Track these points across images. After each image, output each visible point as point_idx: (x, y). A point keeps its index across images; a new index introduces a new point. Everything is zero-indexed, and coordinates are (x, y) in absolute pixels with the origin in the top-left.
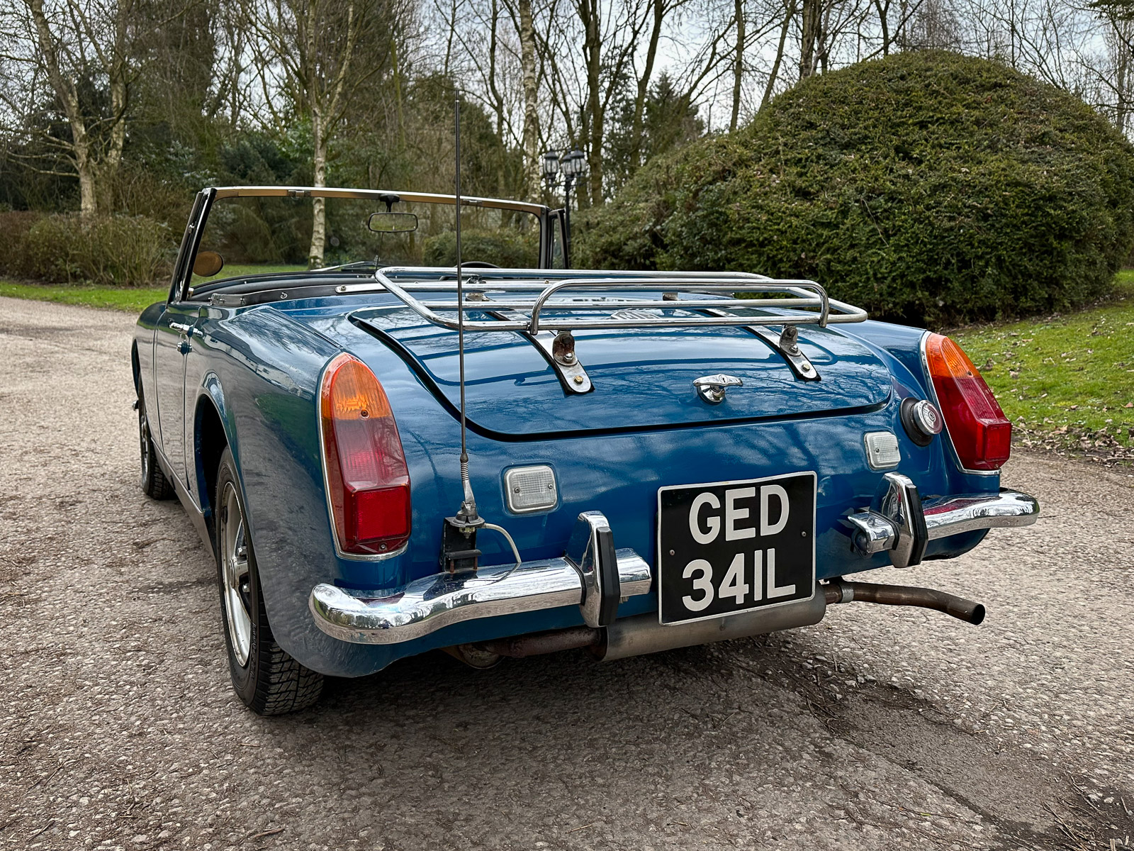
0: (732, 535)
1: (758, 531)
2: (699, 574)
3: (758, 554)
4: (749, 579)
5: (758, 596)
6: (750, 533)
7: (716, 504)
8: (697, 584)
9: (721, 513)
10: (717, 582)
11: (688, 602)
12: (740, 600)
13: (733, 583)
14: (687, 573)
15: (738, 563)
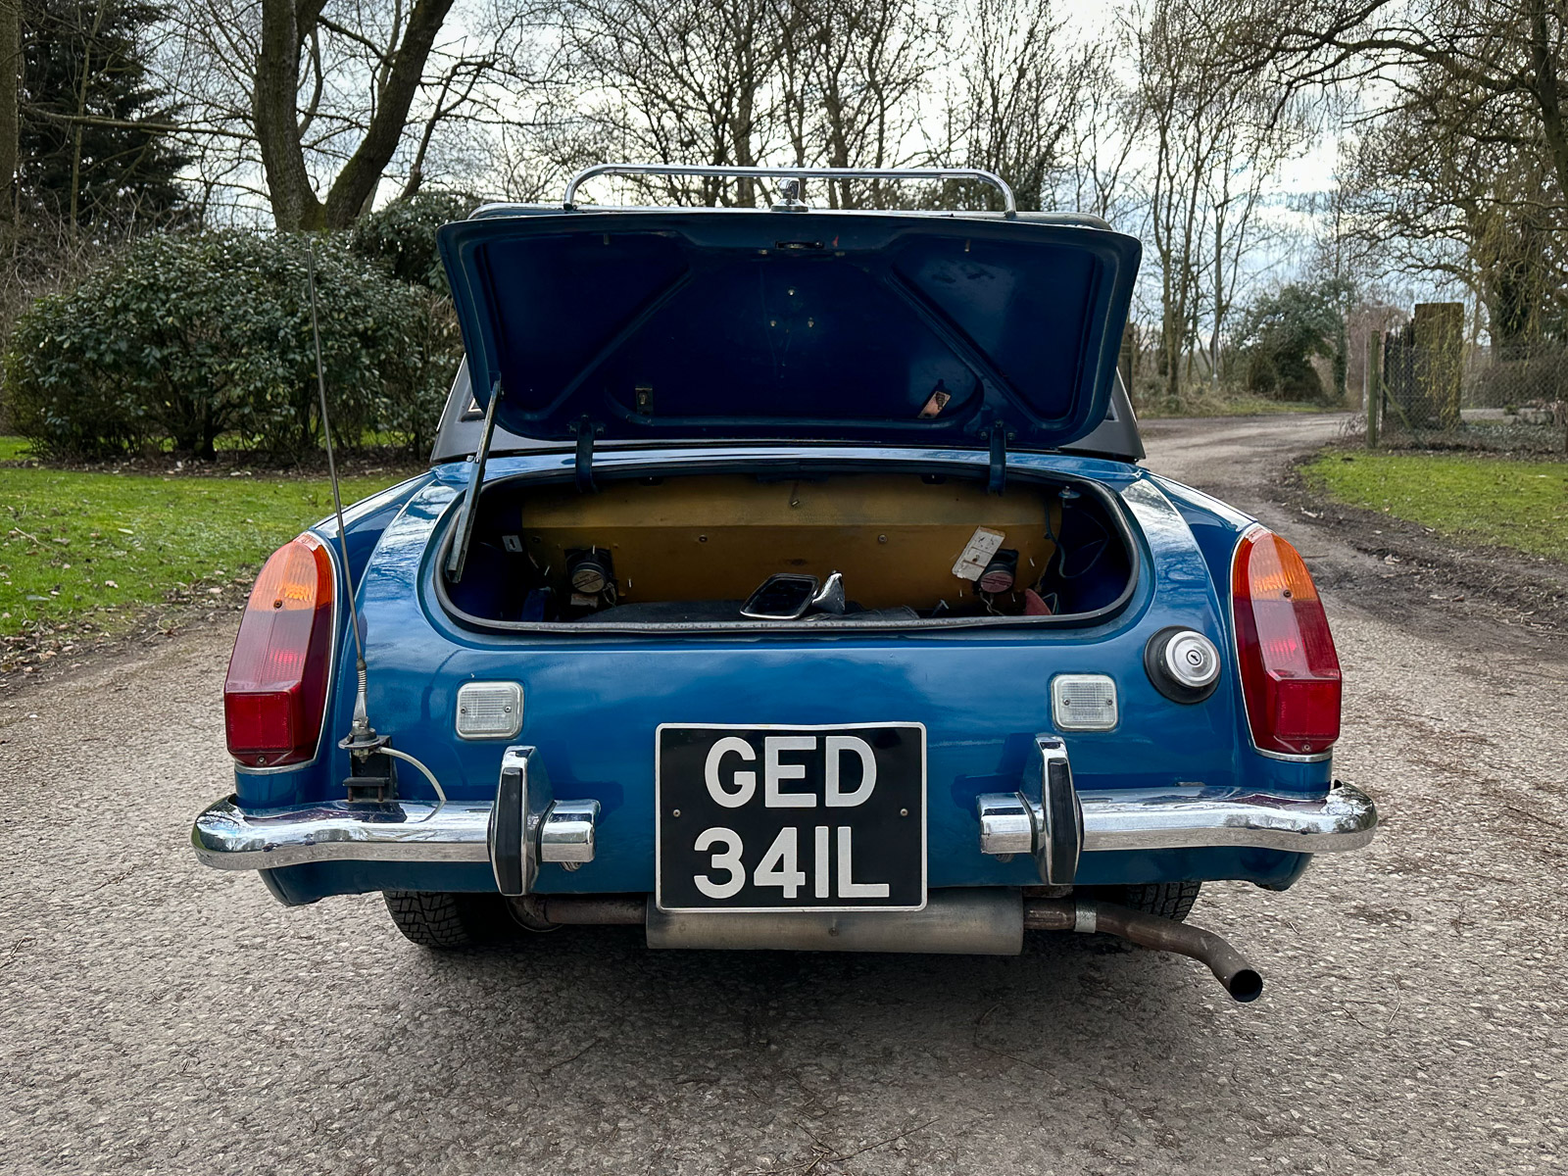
0: (774, 799)
1: (821, 799)
2: (721, 847)
3: (822, 833)
4: (806, 862)
5: (822, 890)
6: (808, 800)
7: (748, 753)
8: (718, 861)
9: (758, 767)
10: (750, 861)
11: (703, 884)
12: (790, 893)
13: (779, 867)
14: (702, 843)
15: (787, 841)
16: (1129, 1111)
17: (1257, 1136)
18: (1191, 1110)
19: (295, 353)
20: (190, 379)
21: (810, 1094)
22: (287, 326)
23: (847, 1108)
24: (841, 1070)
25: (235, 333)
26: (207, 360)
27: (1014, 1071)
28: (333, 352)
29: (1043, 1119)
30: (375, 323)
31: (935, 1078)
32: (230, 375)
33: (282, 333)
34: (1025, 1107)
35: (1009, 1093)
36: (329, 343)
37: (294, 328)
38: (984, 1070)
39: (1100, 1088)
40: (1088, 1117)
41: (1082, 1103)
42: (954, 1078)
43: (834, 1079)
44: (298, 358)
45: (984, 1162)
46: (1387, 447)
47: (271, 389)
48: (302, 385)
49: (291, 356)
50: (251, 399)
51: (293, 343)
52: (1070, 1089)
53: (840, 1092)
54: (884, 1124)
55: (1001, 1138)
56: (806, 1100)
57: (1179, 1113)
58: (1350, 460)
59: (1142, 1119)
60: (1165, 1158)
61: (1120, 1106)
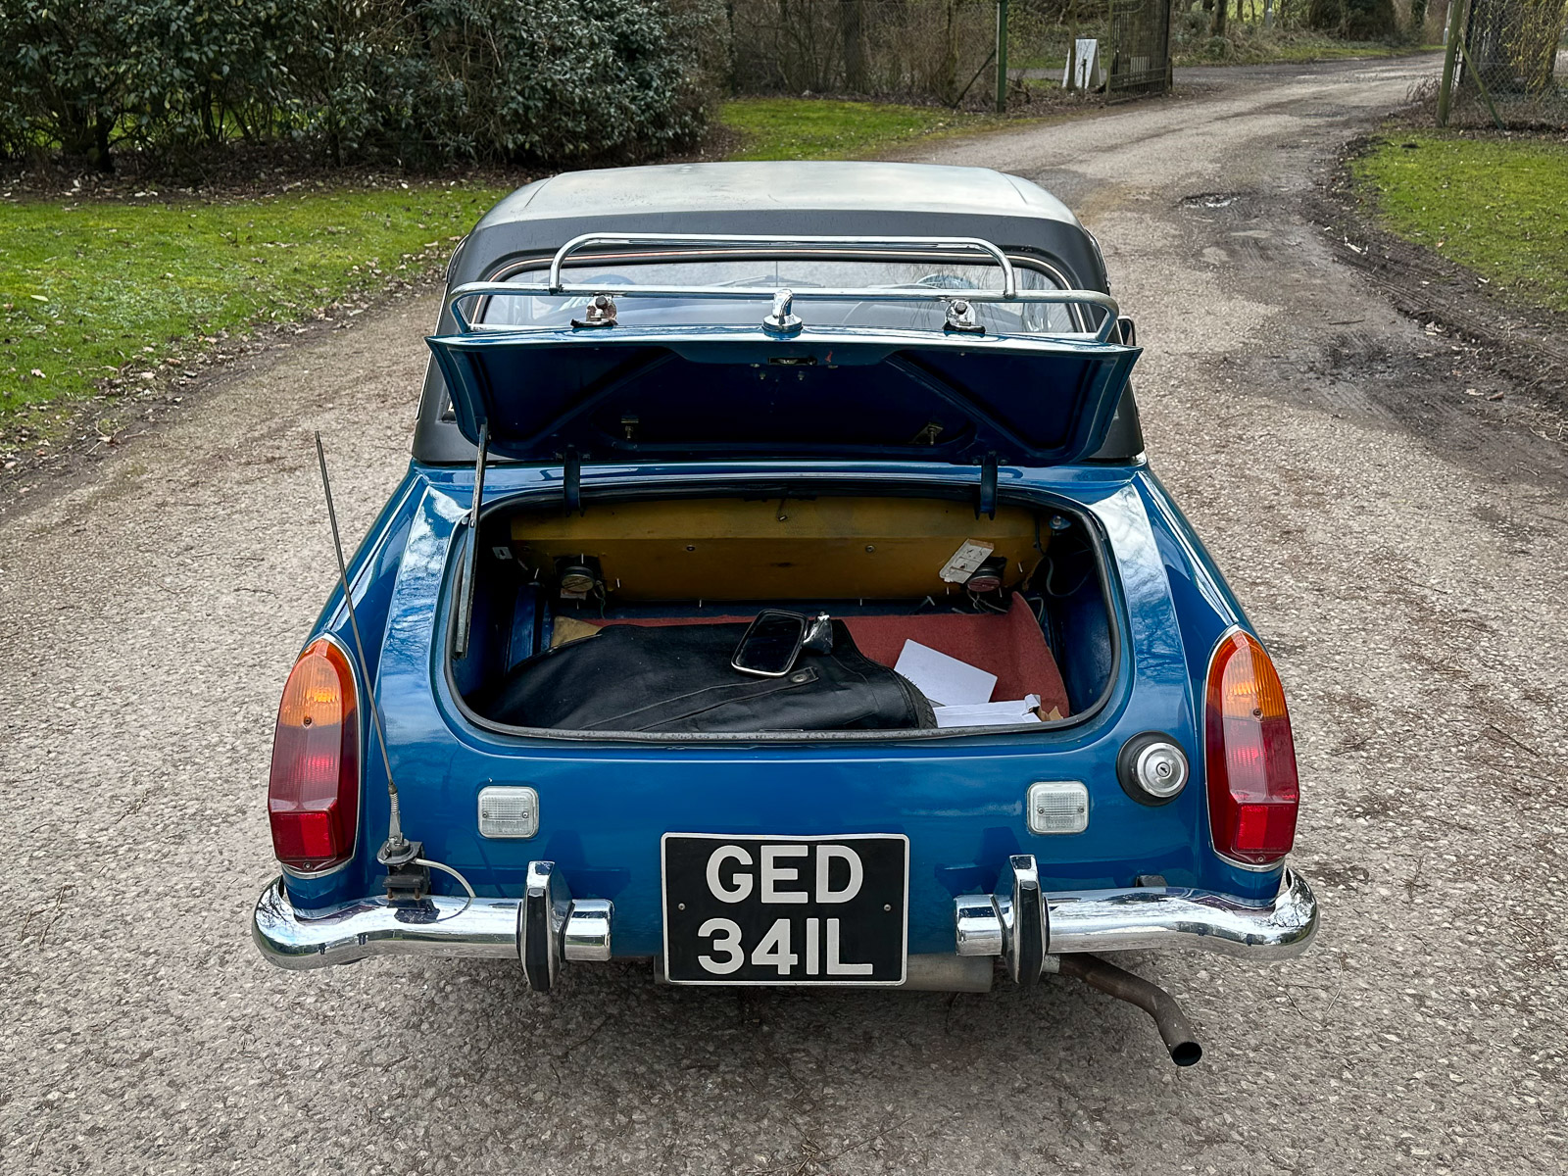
0: (769, 896)
1: (812, 897)
2: (722, 934)
3: (813, 924)
4: (798, 945)
5: (812, 968)
6: (801, 897)
7: (745, 859)
8: (719, 945)
9: (755, 870)
10: (748, 945)
11: (705, 961)
12: (784, 970)
13: (774, 950)
14: (705, 931)
15: (781, 930)
16: (1080, 1112)
17: (1191, 1143)
18: (1135, 1111)
19: (191, 50)
20: (75, 83)
21: (799, 1084)
22: (178, 18)
23: (831, 1102)
24: (826, 1056)
25: (120, 27)
26: (92, 61)
27: (980, 1063)
28: (235, 48)
29: (1005, 1119)
30: (278, 9)
31: (909, 1069)
32: (120, 78)
33: (174, 27)
34: (989, 1104)
35: (975, 1089)
36: (229, 37)
37: (187, 19)
38: (954, 1062)
39: (1058, 1084)
40: (1044, 1118)
41: (1040, 1102)
42: (927, 1070)
43: (820, 1068)
44: (196, 57)
45: (950, 1166)
46: (1458, 126)
47: (169, 95)
48: (203, 89)
49: (188, 55)
50: (148, 108)
51: (188, 38)
52: (1029, 1085)
53: (826, 1085)
54: (864, 1121)
55: (966, 1140)
56: (796, 1092)
57: (1126, 1116)
58: (1412, 146)
59: (1092, 1120)
60: (1108, 1165)
61: (1073, 1106)
